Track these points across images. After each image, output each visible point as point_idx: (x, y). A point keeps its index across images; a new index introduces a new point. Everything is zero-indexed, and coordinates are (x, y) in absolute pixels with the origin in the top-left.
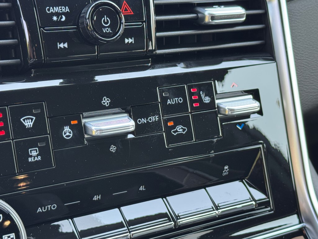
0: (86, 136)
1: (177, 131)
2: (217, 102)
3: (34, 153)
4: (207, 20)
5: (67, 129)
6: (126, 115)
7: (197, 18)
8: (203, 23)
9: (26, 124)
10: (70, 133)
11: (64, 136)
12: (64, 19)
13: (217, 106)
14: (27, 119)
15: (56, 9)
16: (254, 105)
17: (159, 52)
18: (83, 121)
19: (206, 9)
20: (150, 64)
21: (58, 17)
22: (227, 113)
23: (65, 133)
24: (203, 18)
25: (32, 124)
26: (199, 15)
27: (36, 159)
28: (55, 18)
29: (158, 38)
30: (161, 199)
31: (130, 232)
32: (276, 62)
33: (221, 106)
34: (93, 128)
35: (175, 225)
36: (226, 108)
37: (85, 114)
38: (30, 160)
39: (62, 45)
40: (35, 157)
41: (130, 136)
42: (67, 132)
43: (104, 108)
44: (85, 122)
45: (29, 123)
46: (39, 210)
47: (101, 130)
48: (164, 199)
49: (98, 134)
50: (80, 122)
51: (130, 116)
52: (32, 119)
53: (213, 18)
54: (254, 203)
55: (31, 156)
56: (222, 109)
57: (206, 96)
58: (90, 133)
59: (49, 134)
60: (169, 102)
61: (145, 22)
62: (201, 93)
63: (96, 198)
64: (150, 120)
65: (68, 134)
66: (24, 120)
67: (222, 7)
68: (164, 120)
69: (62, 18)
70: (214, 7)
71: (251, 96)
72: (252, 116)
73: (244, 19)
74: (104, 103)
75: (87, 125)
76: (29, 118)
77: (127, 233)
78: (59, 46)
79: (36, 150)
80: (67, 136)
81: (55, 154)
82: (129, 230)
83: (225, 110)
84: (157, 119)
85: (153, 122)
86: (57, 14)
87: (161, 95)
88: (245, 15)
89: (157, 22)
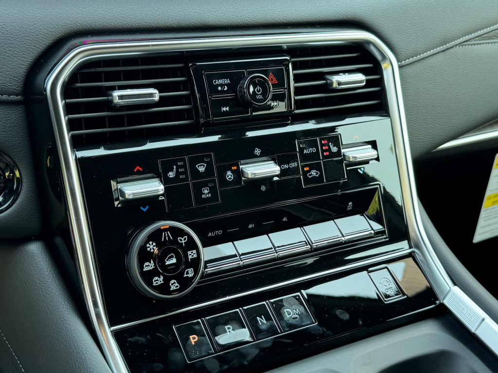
0: (243, 179)
1: (311, 174)
2: (343, 151)
3: (206, 192)
4: (335, 85)
5: (229, 173)
6: (272, 162)
7: (326, 84)
8: (331, 88)
9: (200, 170)
10: (231, 176)
11: (227, 178)
12: (226, 88)
13: (343, 154)
14: (200, 165)
15: (221, 81)
16: (373, 153)
17: (297, 111)
18: (241, 167)
19: (334, 77)
20: (290, 122)
21: (222, 88)
22: (351, 160)
23: (228, 177)
24: (332, 83)
25: (204, 169)
26: (328, 81)
27: (207, 196)
28: (220, 88)
29: (296, 101)
30: (299, 228)
31: (277, 253)
32: (390, 117)
33: (346, 154)
34: (249, 172)
35: (311, 249)
36: (350, 156)
37: (242, 162)
38: (203, 196)
39: (224, 109)
40: (206, 194)
41: (276, 179)
42: (229, 175)
43: (256, 156)
44: (242, 168)
45: (202, 169)
46: (210, 234)
47: (255, 174)
48: (302, 228)
49: (253, 176)
50: (238, 167)
51: (276, 163)
52: (204, 166)
53: (339, 84)
54: (373, 232)
55: (204, 194)
56: (346, 157)
57: (334, 146)
58: (246, 176)
59: (216, 177)
60: (305, 152)
61: (286, 88)
62: (330, 144)
63: (250, 226)
64: (291, 165)
65: (230, 177)
66: (198, 166)
67: (347, 74)
68: (302, 166)
69: (224, 88)
70: (340, 74)
71: (370, 146)
72: (371, 162)
73: (364, 84)
74: (256, 153)
75: (244, 170)
76: (202, 165)
77: (274, 253)
78: (222, 109)
79: (207, 189)
80: (229, 179)
81: (221, 191)
82: (276, 251)
83: (349, 157)
84: (296, 165)
85: (293, 167)
86: (222, 85)
87: (299, 146)
88: (365, 81)
89: (296, 88)
